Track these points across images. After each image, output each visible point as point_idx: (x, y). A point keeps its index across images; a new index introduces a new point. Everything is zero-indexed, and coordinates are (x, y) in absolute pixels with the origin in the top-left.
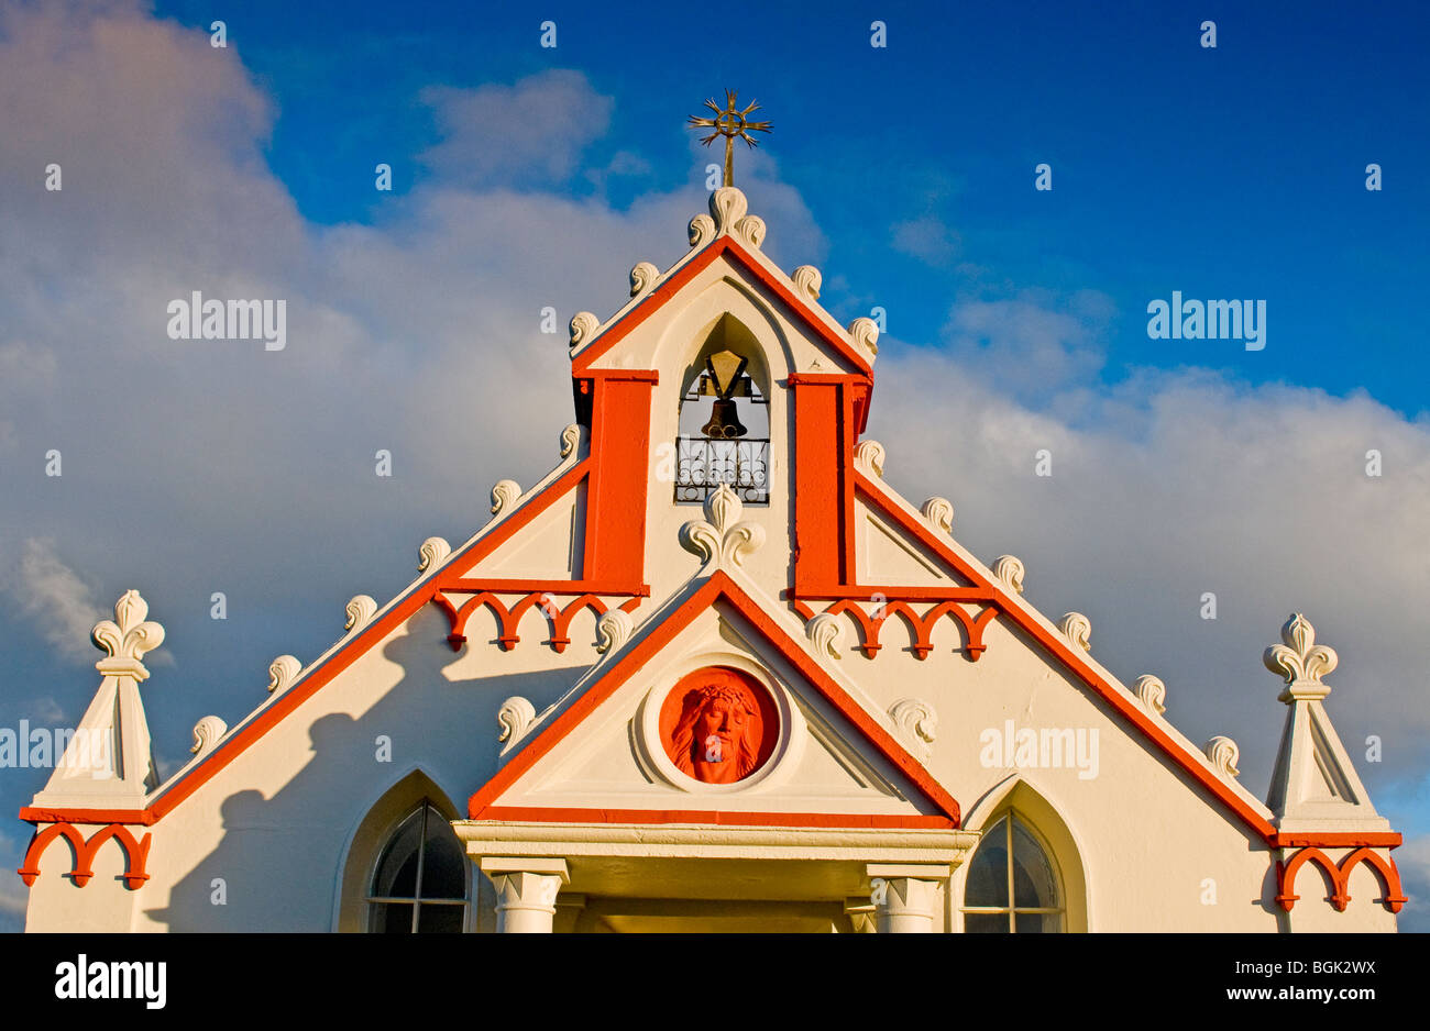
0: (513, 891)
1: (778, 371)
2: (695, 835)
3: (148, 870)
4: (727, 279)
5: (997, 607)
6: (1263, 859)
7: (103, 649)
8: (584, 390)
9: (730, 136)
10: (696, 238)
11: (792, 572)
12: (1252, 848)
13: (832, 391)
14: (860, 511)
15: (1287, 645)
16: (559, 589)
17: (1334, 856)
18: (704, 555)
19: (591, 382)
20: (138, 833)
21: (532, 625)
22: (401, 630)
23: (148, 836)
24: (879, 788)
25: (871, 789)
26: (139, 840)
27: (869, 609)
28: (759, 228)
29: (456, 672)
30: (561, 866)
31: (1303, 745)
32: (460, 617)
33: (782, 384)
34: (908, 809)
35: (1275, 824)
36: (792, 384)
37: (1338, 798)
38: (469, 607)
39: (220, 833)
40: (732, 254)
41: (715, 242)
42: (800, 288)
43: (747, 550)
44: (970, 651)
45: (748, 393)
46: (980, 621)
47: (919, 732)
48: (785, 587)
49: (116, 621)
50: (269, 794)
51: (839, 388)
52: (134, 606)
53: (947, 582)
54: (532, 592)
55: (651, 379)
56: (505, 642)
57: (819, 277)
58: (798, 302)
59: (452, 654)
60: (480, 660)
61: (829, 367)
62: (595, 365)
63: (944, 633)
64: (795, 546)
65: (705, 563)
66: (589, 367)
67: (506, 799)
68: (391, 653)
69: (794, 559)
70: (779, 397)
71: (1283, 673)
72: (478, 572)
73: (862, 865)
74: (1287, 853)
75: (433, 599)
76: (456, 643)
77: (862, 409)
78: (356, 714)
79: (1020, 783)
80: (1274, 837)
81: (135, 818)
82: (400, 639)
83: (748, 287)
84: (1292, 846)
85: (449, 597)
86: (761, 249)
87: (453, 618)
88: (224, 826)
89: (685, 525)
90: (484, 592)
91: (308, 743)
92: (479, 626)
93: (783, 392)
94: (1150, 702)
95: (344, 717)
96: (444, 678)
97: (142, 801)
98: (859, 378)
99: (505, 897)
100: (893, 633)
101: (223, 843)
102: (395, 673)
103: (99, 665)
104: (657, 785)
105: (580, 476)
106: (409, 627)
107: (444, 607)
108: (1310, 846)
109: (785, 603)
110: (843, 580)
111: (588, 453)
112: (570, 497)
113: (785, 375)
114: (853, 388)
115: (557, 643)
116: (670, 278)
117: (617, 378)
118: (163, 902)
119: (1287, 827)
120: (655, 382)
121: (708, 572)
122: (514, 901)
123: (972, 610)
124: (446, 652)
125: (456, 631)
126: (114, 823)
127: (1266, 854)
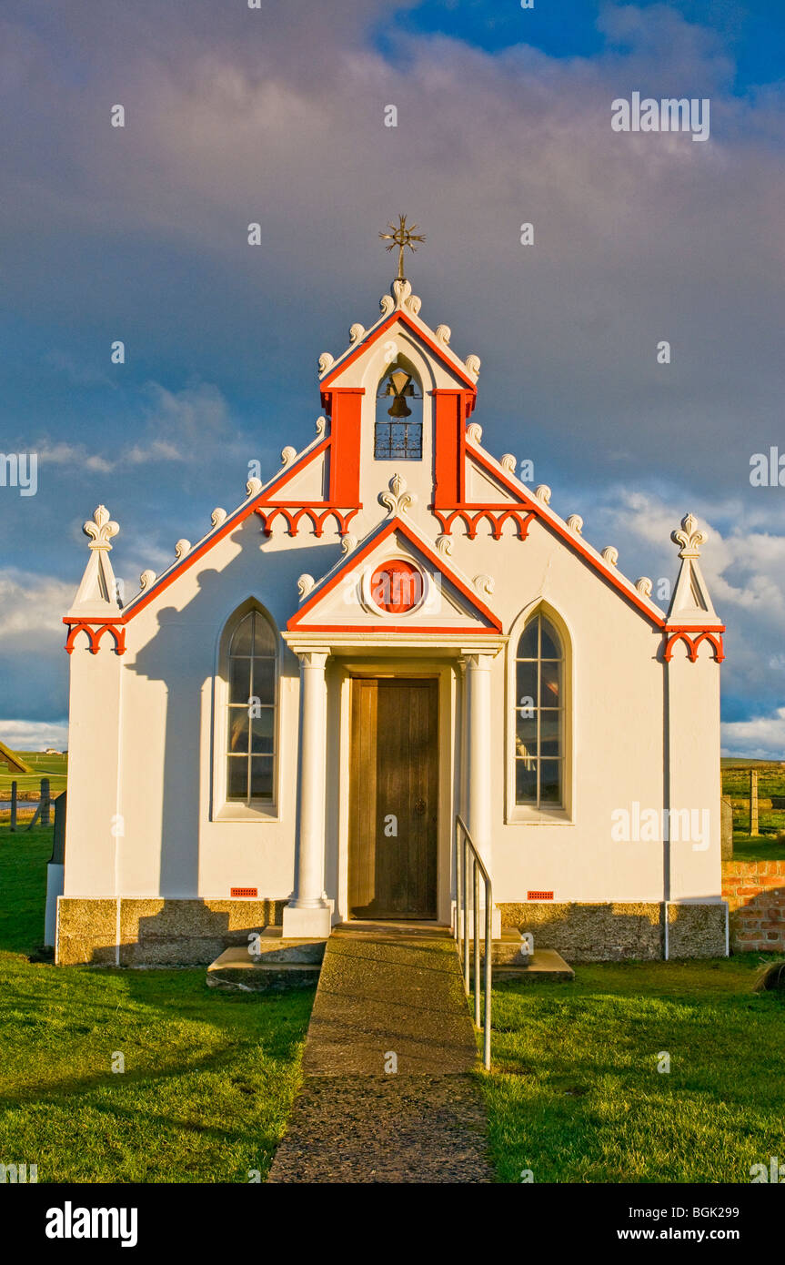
0: (307, 661)
1: (428, 386)
2: (387, 637)
3: (125, 646)
4: (400, 334)
5: (536, 514)
6: (659, 637)
7: (91, 537)
8: (327, 399)
9: (402, 245)
10: (384, 310)
11: (433, 495)
12: (654, 632)
13: (456, 397)
14: (468, 463)
15: (683, 530)
16: (317, 505)
17: (692, 636)
18: (390, 508)
19: (330, 394)
20: (119, 628)
21: (305, 524)
22: (239, 527)
23: (124, 630)
24: (467, 614)
25: (464, 615)
26: (120, 631)
27: (471, 514)
28: (417, 303)
29: (267, 548)
30: (328, 650)
31: (686, 581)
32: (268, 521)
33: (430, 393)
34: (480, 625)
35: (666, 621)
36: (434, 394)
37: (699, 607)
38: (273, 515)
39: (158, 628)
40: (403, 321)
41: (394, 313)
42: (439, 339)
43: (409, 506)
44: (521, 535)
45: (412, 394)
46: (527, 520)
47: (486, 590)
48: (430, 503)
49: (94, 521)
50: (179, 609)
51: (459, 396)
52: (103, 513)
53: (511, 501)
54: (305, 507)
55: (361, 392)
56: (292, 532)
57: (449, 331)
58: (438, 349)
59: (265, 539)
60: (278, 542)
61: (455, 386)
62: (332, 385)
63: (509, 526)
64: (435, 482)
65: (390, 512)
66: (329, 386)
67: (302, 622)
68: (234, 539)
69: (435, 489)
70: (428, 400)
71: (680, 544)
72: (277, 497)
73: (460, 649)
74: (670, 635)
75: (255, 511)
76: (267, 534)
77: (471, 407)
78: (219, 570)
79: (543, 601)
80: (664, 628)
81: (118, 621)
82: (239, 532)
83: (411, 338)
84: (672, 631)
85: (262, 510)
86: (418, 316)
87: (265, 521)
88: (159, 624)
89: (380, 495)
90: (280, 507)
91: (197, 583)
92: (278, 525)
93: (430, 398)
94: (610, 561)
95: (213, 571)
96: (261, 551)
97: (119, 614)
98: (469, 391)
99: (303, 663)
100: (483, 526)
101: (159, 632)
102: (237, 549)
103: (90, 545)
104: (369, 614)
105: (326, 447)
106: (243, 526)
107: (260, 515)
108: (681, 632)
109: (430, 512)
110: (459, 501)
111: (330, 435)
112: (321, 457)
113: (431, 389)
114: (466, 397)
115: (317, 533)
116: (370, 335)
117: (343, 392)
118: (133, 661)
119: (670, 623)
120: (364, 394)
121: (391, 517)
122: (308, 665)
123: (523, 515)
124: (263, 538)
125: (266, 528)
126: (108, 624)
127: (661, 635)
